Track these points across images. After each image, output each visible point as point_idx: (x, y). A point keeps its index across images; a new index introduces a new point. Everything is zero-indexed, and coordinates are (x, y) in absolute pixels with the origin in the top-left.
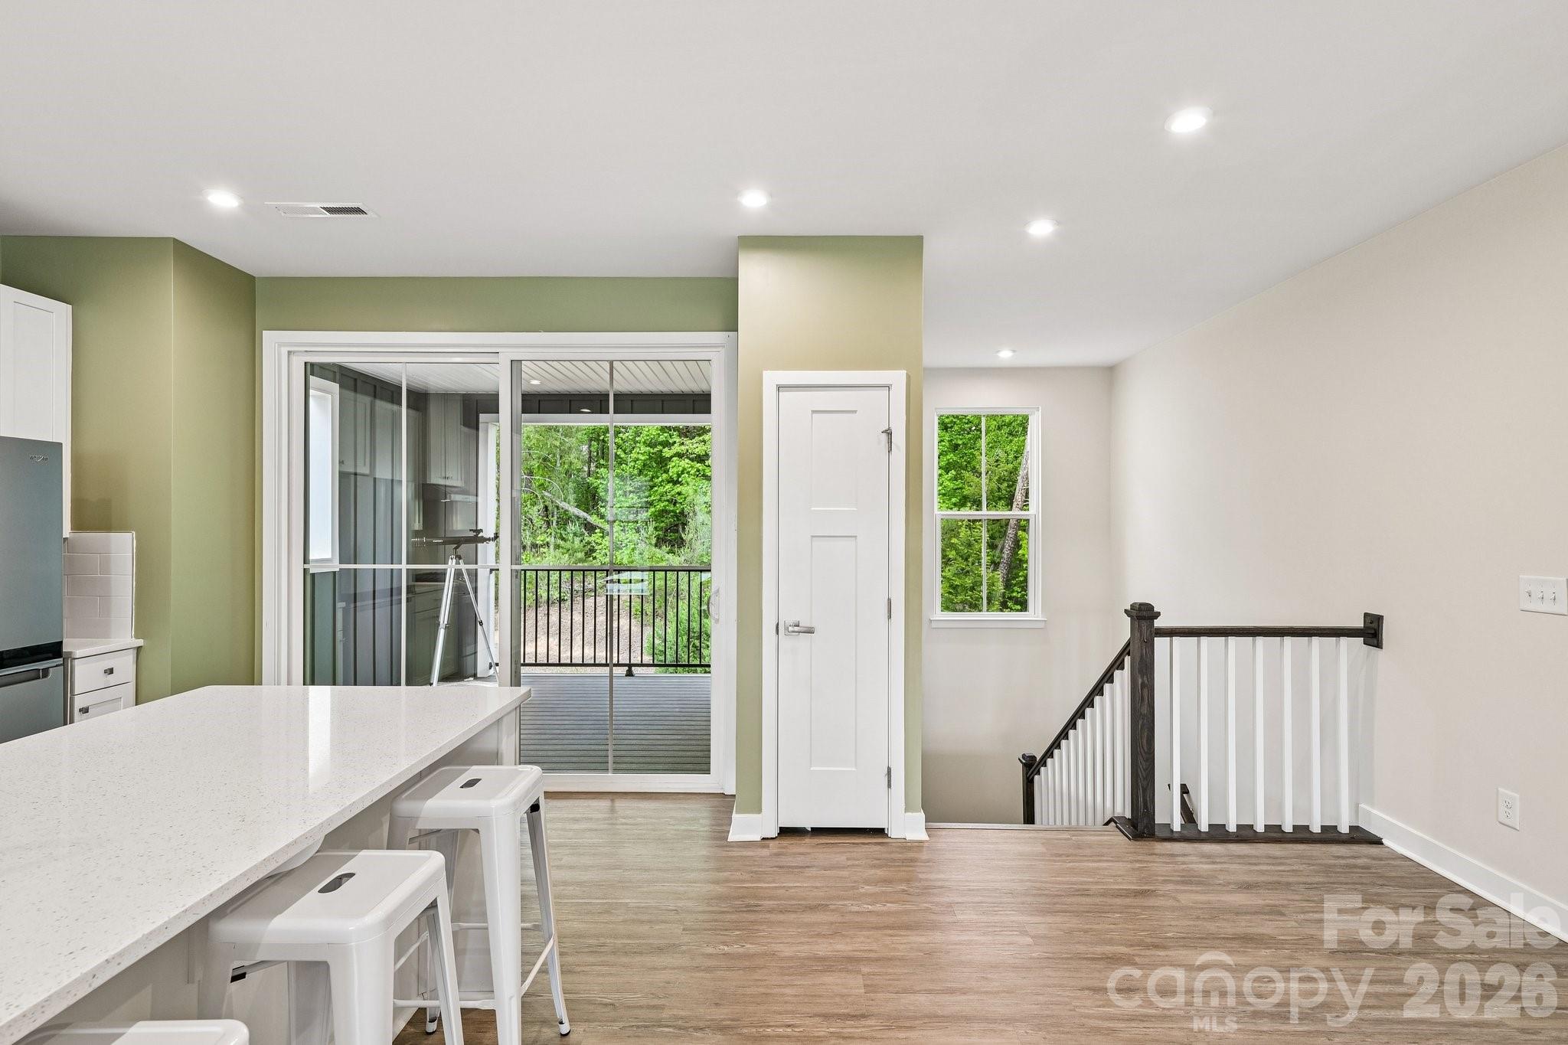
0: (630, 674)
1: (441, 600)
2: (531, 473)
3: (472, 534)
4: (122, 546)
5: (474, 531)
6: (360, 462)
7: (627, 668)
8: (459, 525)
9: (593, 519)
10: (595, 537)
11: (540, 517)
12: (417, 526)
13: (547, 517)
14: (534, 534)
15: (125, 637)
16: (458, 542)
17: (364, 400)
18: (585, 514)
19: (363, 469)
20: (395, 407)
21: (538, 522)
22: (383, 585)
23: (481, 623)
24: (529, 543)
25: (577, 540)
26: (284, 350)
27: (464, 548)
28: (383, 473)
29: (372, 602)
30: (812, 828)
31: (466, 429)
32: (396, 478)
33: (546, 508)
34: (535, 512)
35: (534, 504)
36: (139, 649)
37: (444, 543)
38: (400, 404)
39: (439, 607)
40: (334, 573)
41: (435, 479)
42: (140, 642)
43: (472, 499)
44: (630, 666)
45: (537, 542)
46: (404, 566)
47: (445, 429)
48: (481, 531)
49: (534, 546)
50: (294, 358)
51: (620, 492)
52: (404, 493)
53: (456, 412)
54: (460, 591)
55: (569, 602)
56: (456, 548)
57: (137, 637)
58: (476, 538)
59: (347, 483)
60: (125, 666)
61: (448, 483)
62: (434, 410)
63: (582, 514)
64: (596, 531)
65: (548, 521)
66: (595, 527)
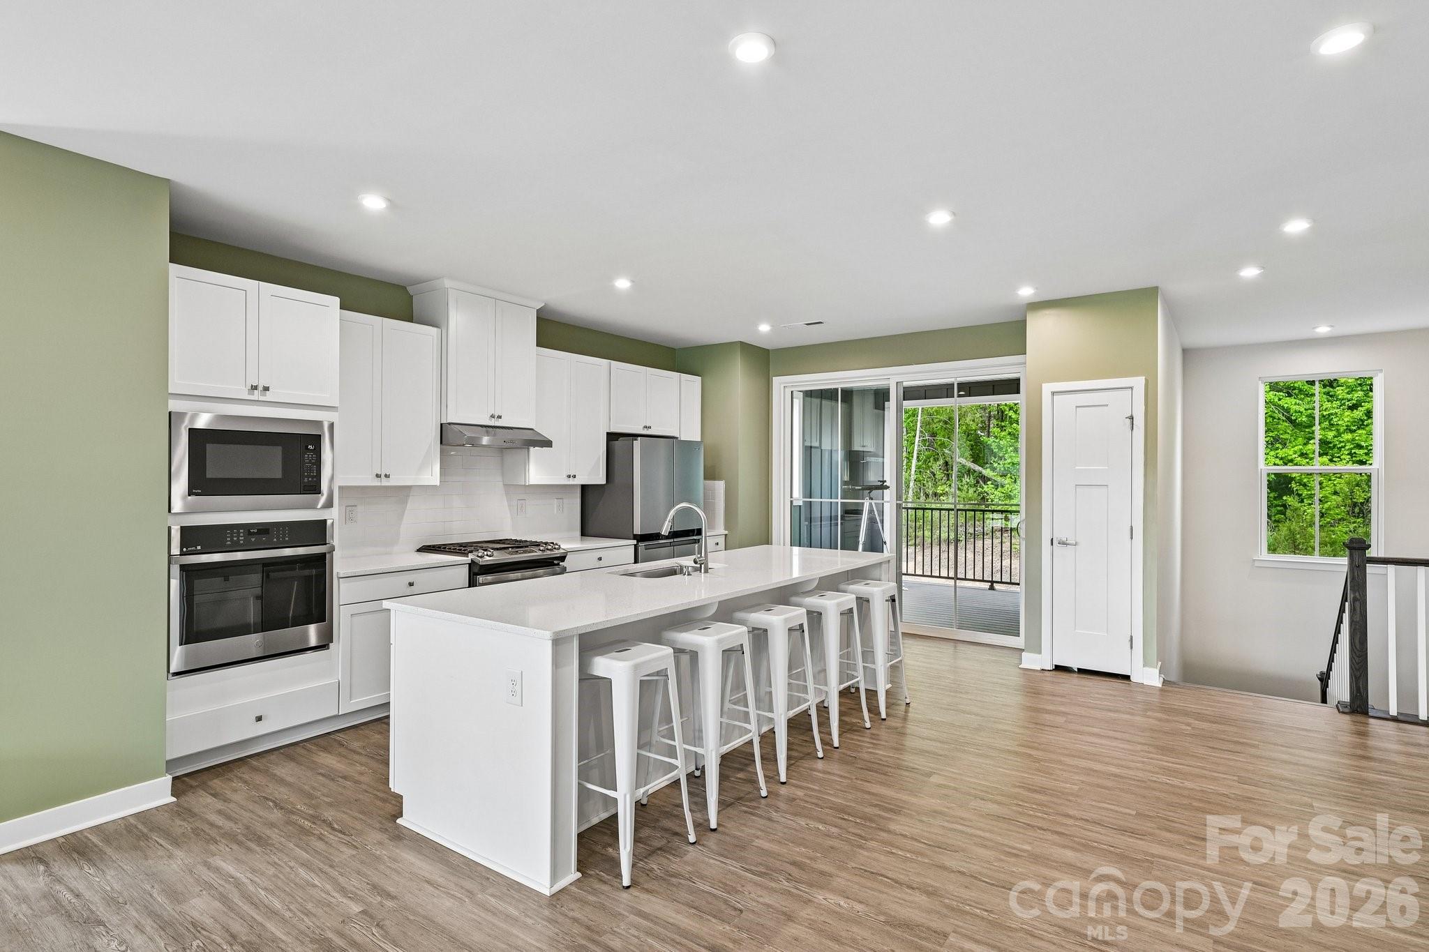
0: (992, 588)
1: (860, 526)
2: (934, 435)
3: (880, 484)
4: (720, 486)
5: (881, 481)
6: (814, 439)
7: (990, 584)
8: (872, 477)
9: (987, 472)
10: (988, 488)
11: (942, 471)
12: (846, 478)
13: (948, 471)
14: (935, 485)
15: (721, 530)
16: (871, 488)
17: (816, 401)
18: (980, 469)
19: (816, 444)
20: (833, 403)
21: (939, 475)
22: (826, 513)
23: (885, 543)
24: (931, 492)
25: (971, 490)
26: (782, 387)
27: (875, 492)
28: (826, 446)
29: (820, 523)
30: (1078, 669)
31: (877, 411)
32: (834, 448)
33: (946, 463)
34: (936, 467)
35: (936, 460)
36: (726, 535)
37: (863, 489)
38: (838, 400)
39: (859, 531)
40: (800, 506)
41: (857, 447)
42: (726, 532)
43: (880, 460)
44: (992, 582)
45: (938, 491)
46: (839, 500)
47: (863, 412)
48: (885, 481)
49: (935, 494)
50: (786, 389)
51: (1011, 448)
52: (839, 456)
53: (870, 402)
54: (872, 521)
55: (963, 542)
56: (870, 492)
57: (725, 530)
58: (882, 486)
59: (808, 451)
60: (721, 540)
61: (865, 449)
62: (856, 400)
63: (977, 468)
64: (989, 483)
65: (948, 475)
66: (989, 479)
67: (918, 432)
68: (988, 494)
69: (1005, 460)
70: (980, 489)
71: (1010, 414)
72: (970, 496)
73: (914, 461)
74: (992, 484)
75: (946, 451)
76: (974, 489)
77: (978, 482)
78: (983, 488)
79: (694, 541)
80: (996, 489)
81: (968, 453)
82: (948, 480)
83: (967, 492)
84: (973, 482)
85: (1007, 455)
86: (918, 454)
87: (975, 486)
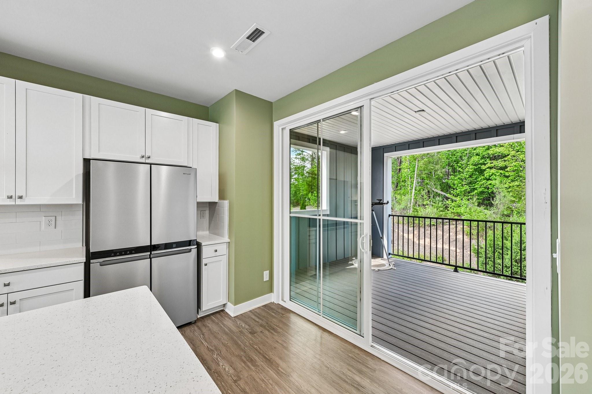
2: (423, 179)
3: (378, 201)
4: (226, 204)
9: (448, 195)
10: (449, 202)
14: (423, 201)
15: (226, 239)
18: (445, 194)
21: (425, 196)
33: (429, 191)
34: (424, 193)
35: (424, 190)
36: (229, 243)
42: (229, 241)
44: (456, 267)
45: (424, 204)
50: (284, 131)
51: (460, 185)
57: (229, 238)
58: (380, 203)
60: (223, 249)
63: (443, 193)
64: (449, 200)
65: (430, 196)
66: (449, 198)
67: (415, 178)
68: (448, 205)
69: (457, 190)
70: (445, 203)
71: (459, 170)
72: (440, 205)
73: (413, 190)
74: (451, 200)
75: (429, 186)
76: (442, 202)
77: (443, 199)
78: (446, 202)
79: (188, 250)
80: (453, 202)
81: (439, 187)
82: (429, 198)
83: (438, 204)
84: (441, 199)
85: (458, 188)
86: (415, 187)
87: (442, 201)
